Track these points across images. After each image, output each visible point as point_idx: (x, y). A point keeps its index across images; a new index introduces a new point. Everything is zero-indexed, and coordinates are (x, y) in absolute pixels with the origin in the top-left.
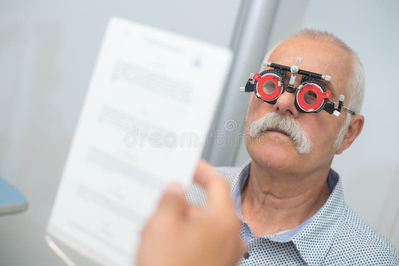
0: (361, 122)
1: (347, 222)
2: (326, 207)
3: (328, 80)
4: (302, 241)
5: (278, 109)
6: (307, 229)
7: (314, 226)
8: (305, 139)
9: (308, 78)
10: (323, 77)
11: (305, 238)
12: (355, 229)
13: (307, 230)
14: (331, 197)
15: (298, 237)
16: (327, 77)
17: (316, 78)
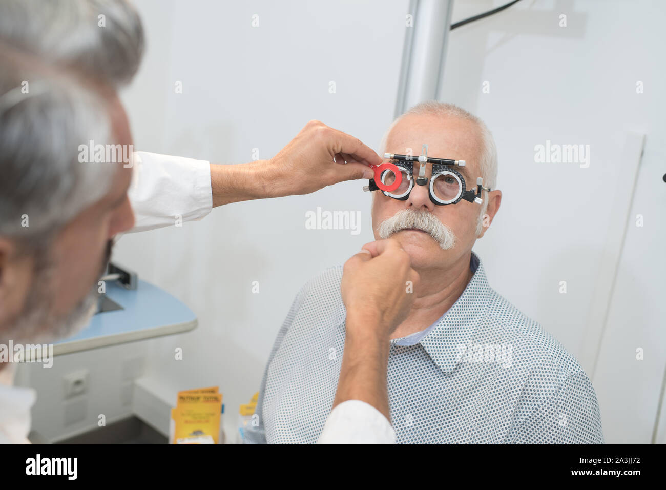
0: (498, 197)
1: (490, 315)
2: (461, 300)
3: (463, 165)
4: (432, 343)
5: (411, 204)
6: (437, 328)
7: (446, 324)
8: (447, 234)
9: (440, 166)
10: (456, 162)
11: (435, 338)
12: (500, 322)
13: (437, 330)
14: (468, 288)
15: (426, 339)
16: (461, 163)
17: (450, 165)
